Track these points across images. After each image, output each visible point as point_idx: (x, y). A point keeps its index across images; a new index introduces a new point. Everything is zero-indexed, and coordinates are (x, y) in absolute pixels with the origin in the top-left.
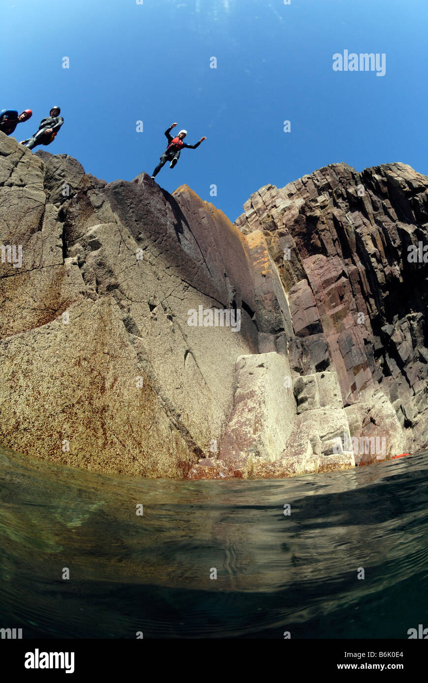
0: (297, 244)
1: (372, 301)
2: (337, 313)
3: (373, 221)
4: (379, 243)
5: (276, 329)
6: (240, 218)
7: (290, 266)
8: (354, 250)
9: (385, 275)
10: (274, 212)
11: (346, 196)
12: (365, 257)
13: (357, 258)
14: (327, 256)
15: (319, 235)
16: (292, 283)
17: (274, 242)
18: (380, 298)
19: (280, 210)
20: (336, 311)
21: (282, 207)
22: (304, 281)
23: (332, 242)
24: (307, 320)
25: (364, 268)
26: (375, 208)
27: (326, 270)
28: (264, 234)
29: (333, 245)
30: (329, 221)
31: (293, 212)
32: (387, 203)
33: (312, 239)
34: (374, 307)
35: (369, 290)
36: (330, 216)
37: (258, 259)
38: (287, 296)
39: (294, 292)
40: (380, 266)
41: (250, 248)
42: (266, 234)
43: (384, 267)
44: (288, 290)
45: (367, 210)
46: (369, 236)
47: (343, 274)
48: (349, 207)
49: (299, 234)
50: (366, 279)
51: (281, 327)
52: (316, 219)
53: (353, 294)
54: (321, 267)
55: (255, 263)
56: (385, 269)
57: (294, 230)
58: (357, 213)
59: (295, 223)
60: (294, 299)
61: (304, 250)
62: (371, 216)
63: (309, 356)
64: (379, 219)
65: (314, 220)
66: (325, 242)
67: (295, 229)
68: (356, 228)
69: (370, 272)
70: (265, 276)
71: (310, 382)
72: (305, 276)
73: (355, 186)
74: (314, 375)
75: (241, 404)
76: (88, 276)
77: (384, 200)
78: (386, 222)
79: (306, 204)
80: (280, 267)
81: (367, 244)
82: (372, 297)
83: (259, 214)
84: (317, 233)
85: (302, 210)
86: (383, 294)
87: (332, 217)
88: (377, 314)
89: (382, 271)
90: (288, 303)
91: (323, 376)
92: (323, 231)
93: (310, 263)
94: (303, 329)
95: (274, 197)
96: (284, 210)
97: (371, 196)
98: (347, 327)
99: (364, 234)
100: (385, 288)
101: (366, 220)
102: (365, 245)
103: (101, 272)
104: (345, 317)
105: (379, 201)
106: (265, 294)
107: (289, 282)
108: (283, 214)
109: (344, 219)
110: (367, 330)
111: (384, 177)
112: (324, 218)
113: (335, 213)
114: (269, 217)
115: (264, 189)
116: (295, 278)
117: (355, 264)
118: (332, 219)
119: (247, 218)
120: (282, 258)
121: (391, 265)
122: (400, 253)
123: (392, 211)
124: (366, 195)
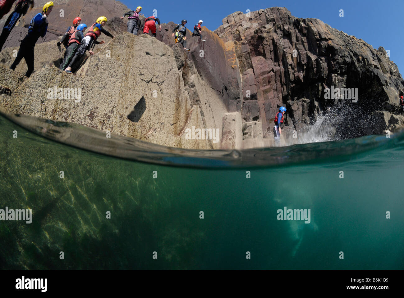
0: (250, 50)
1: (285, 87)
2: (266, 89)
3: (294, 47)
4: (295, 59)
5: (237, 97)
6: (220, 28)
7: (245, 61)
8: (281, 59)
9: (295, 77)
10: (240, 28)
11: (282, 29)
12: (285, 65)
13: (281, 64)
14: (266, 59)
15: (263, 47)
16: (245, 70)
17: (239, 48)
18: (289, 87)
19: (244, 29)
20: (265, 88)
21: (245, 27)
22: (251, 69)
25: (284, 70)
26: (297, 40)
27: (264, 66)
29: (270, 53)
30: (270, 40)
31: (251, 31)
32: (304, 39)
33: (259, 48)
34: (285, 90)
35: (284, 82)
36: (271, 38)
37: (230, 58)
38: (241, 76)
39: (245, 74)
40: (293, 71)
41: (227, 50)
42: (235, 43)
43: (295, 72)
44: (242, 73)
45: (293, 40)
46: (290, 54)
47: (273, 70)
48: (282, 35)
49: (252, 45)
50: (284, 76)
51: (239, 97)
52: (264, 38)
53: (276, 81)
54: (261, 64)
55: (228, 60)
56: (295, 73)
57: (250, 42)
58: (286, 40)
59: (251, 38)
60: (245, 79)
61: (254, 53)
62: (294, 44)
63: (251, 113)
64: (298, 47)
65: (261, 39)
66: (265, 51)
67: (251, 41)
68: (284, 48)
69: (287, 73)
70: (233, 68)
71: (250, 126)
72: (252, 67)
73: (289, 25)
74: (251, 122)
75: (225, 136)
77: (303, 37)
78: (302, 49)
79: (259, 29)
80: (240, 61)
81: (288, 59)
82: (285, 85)
83: (232, 27)
84: (262, 45)
85: (256, 32)
86: (291, 85)
88: (287, 94)
89: (293, 74)
90: (241, 80)
91: (255, 124)
92: (266, 45)
93: (256, 61)
95: (241, 19)
96: (246, 29)
97: (296, 33)
98: (270, 98)
99: (288, 53)
100: (293, 82)
101: (290, 45)
102: (287, 59)
104: (269, 92)
105: (300, 37)
106: (233, 79)
107: (243, 69)
108: (245, 31)
109: (278, 42)
110: (279, 101)
111: (307, 25)
112: (268, 38)
113: (275, 37)
114: (237, 31)
116: (247, 67)
117: (280, 67)
118: (272, 40)
119: (224, 29)
120: (242, 57)
121: (299, 72)
122: (305, 67)
123: (306, 44)
124: (294, 32)
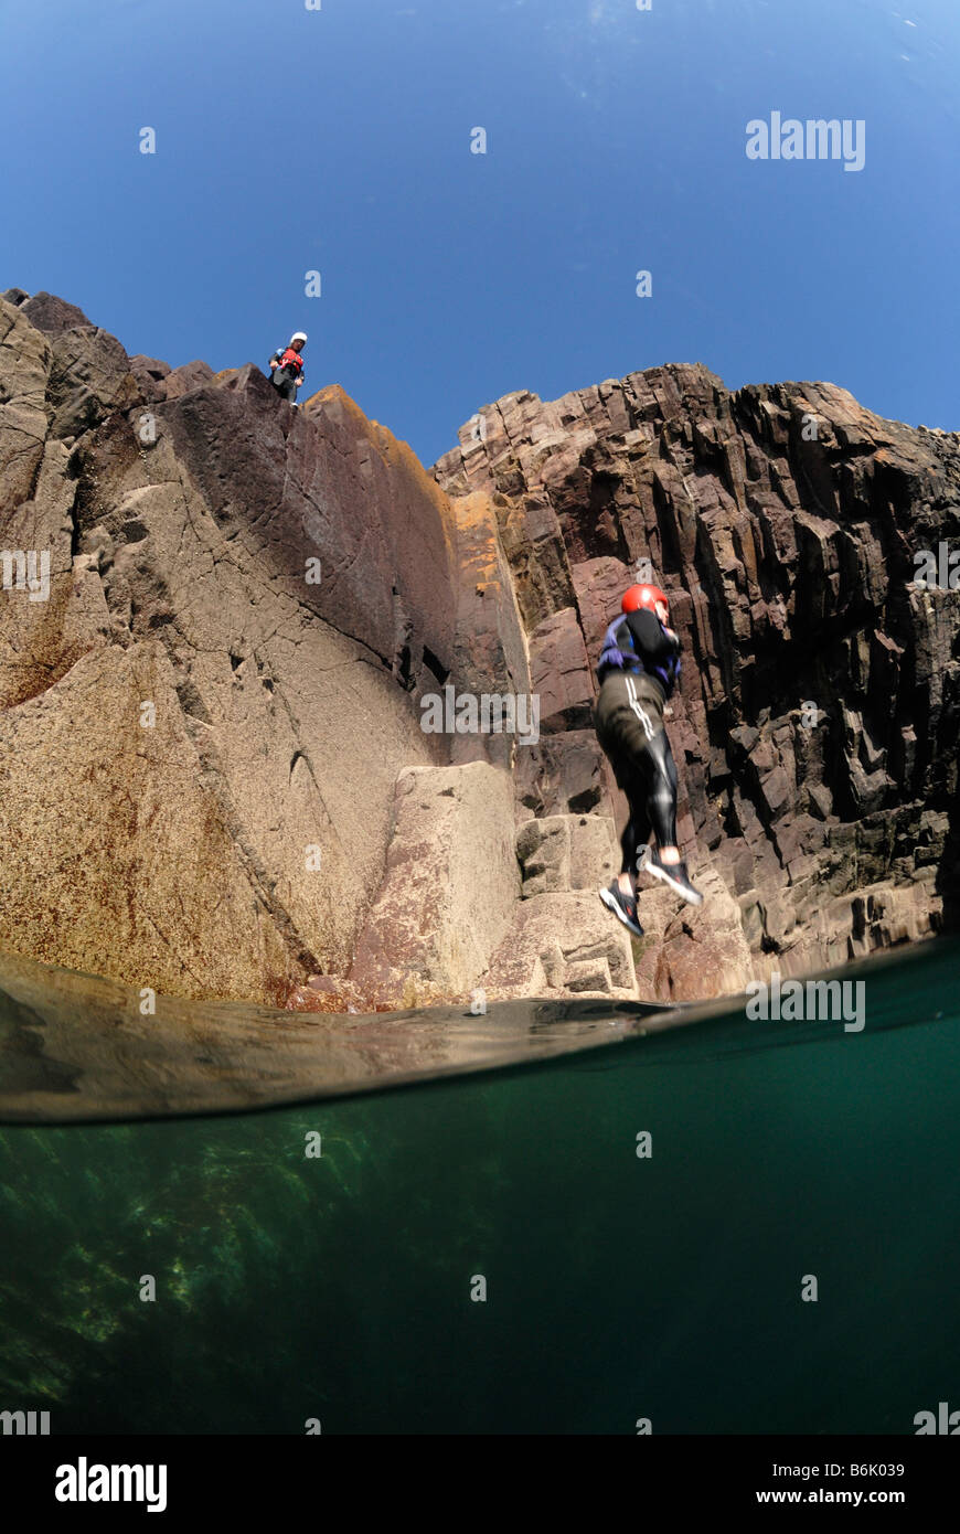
0: (564, 531)
1: (715, 672)
3: (742, 501)
4: (748, 549)
6: (448, 457)
7: (542, 577)
8: (690, 557)
9: (752, 621)
10: (525, 452)
11: (690, 439)
12: (711, 576)
13: (692, 576)
14: (628, 564)
15: (618, 515)
16: (541, 613)
17: (513, 521)
18: (734, 667)
19: (539, 450)
21: (544, 444)
22: (569, 611)
23: (643, 534)
24: (565, 697)
25: (705, 599)
26: (753, 474)
28: (494, 500)
29: (644, 540)
30: (644, 487)
31: (566, 458)
32: (781, 465)
33: (598, 523)
34: (718, 685)
35: (711, 647)
36: (649, 478)
37: (473, 554)
38: (527, 640)
39: (544, 632)
40: (743, 600)
41: (459, 528)
42: (499, 502)
43: (752, 602)
44: (530, 626)
45: (733, 475)
46: (728, 532)
48: (692, 463)
49: (571, 509)
50: (707, 624)
52: (616, 480)
54: (611, 586)
55: (465, 563)
56: (754, 608)
57: (561, 498)
58: (709, 479)
59: (566, 483)
60: (541, 649)
61: (579, 544)
62: (739, 490)
63: (558, 777)
64: (756, 498)
65: (609, 482)
66: (626, 531)
67: (564, 496)
68: (702, 510)
69: (719, 611)
70: (481, 594)
71: (554, 833)
72: (572, 601)
73: (715, 420)
74: (564, 818)
75: (400, 869)
76: (116, 594)
77: (775, 458)
78: (772, 506)
79: (598, 445)
80: (519, 576)
81: (720, 549)
82: (718, 663)
83: (492, 453)
84: (613, 510)
85: (588, 458)
86: (741, 659)
87: (651, 480)
88: (724, 700)
89: (746, 611)
90: (528, 655)
91: (583, 823)
92: (626, 507)
93: (588, 575)
94: (554, 715)
95: (529, 420)
96: (549, 451)
97: (746, 446)
99: (717, 527)
100: (746, 647)
101: (726, 497)
102: (717, 551)
103: (142, 587)
105: (763, 460)
106: (478, 634)
107: (535, 610)
108: (544, 461)
109: (677, 489)
110: (695, 731)
111: (784, 409)
112: (634, 480)
113: (661, 473)
114: (511, 462)
115: (510, 398)
116: (550, 603)
117: (687, 588)
118: (651, 485)
119: (463, 459)
120: (527, 557)
121: (768, 601)
122: (792, 578)
123: (789, 485)
124: (736, 442)
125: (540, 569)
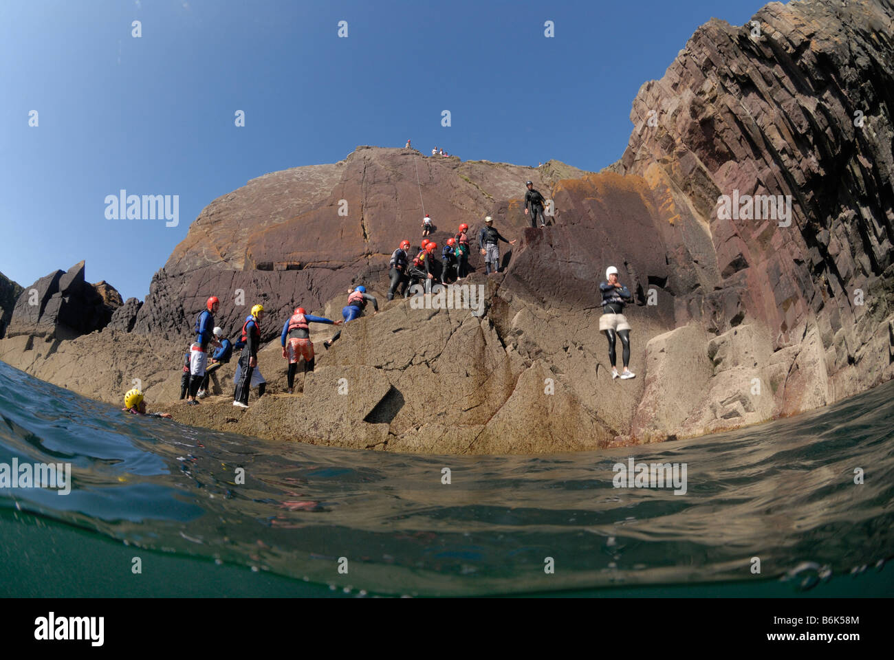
0: (701, 160)
2: (763, 233)
3: (771, 103)
4: (785, 131)
7: (701, 190)
8: (762, 146)
9: (803, 173)
11: (732, 76)
12: (776, 156)
13: (768, 157)
14: (738, 162)
15: (722, 138)
16: (710, 209)
17: (675, 169)
18: (805, 202)
19: (670, 115)
20: (761, 231)
21: (671, 110)
23: (738, 142)
24: (730, 256)
25: (777, 169)
26: (769, 83)
27: (740, 182)
29: (739, 146)
30: (726, 116)
31: (685, 114)
32: (778, 70)
33: (715, 146)
34: (801, 215)
36: (725, 109)
38: (707, 228)
40: (795, 163)
41: (651, 189)
43: (800, 162)
44: (706, 218)
45: (760, 89)
46: (772, 125)
47: (759, 183)
48: (740, 90)
49: (699, 145)
50: (784, 183)
52: (711, 120)
54: (733, 180)
55: (660, 209)
56: (801, 164)
57: (691, 143)
58: (752, 95)
59: (690, 134)
60: (716, 229)
61: (713, 162)
62: (767, 97)
64: (777, 98)
65: (708, 123)
66: (729, 145)
67: (692, 141)
68: (756, 118)
69: (785, 173)
71: (724, 342)
72: (720, 196)
73: (736, 59)
74: (728, 332)
77: (773, 67)
78: (786, 100)
79: (694, 102)
80: (690, 195)
81: (773, 139)
84: (718, 136)
85: (693, 112)
86: (806, 196)
87: (728, 110)
88: (807, 222)
89: (799, 168)
90: (710, 235)
91: (736, 332)
92: (723, 132)
93: (722, 177)
94: (728, 267)
95: (657, 99)
96: (675, 114)
97: (758, 68)
98: (776, 249)
99: (766, 127)
100: (806, 188)
101: (763, 104)
102: (771, 141)
104: (772, 235)
105: (769, 72)
107: (705, 208)
108: (675, 121)
109: (740, 111)
110: (798, 246)
112: (719, 114)
113: (730, 104)
115: (642, 90)
116: (711, 201)
117: (769, 166)
118: (728, 112)
120: (689, 184)
121: (806, 157)
122: (811, 139)
123: (787, 81)
124: (752, 68)
125: (699, 188)
